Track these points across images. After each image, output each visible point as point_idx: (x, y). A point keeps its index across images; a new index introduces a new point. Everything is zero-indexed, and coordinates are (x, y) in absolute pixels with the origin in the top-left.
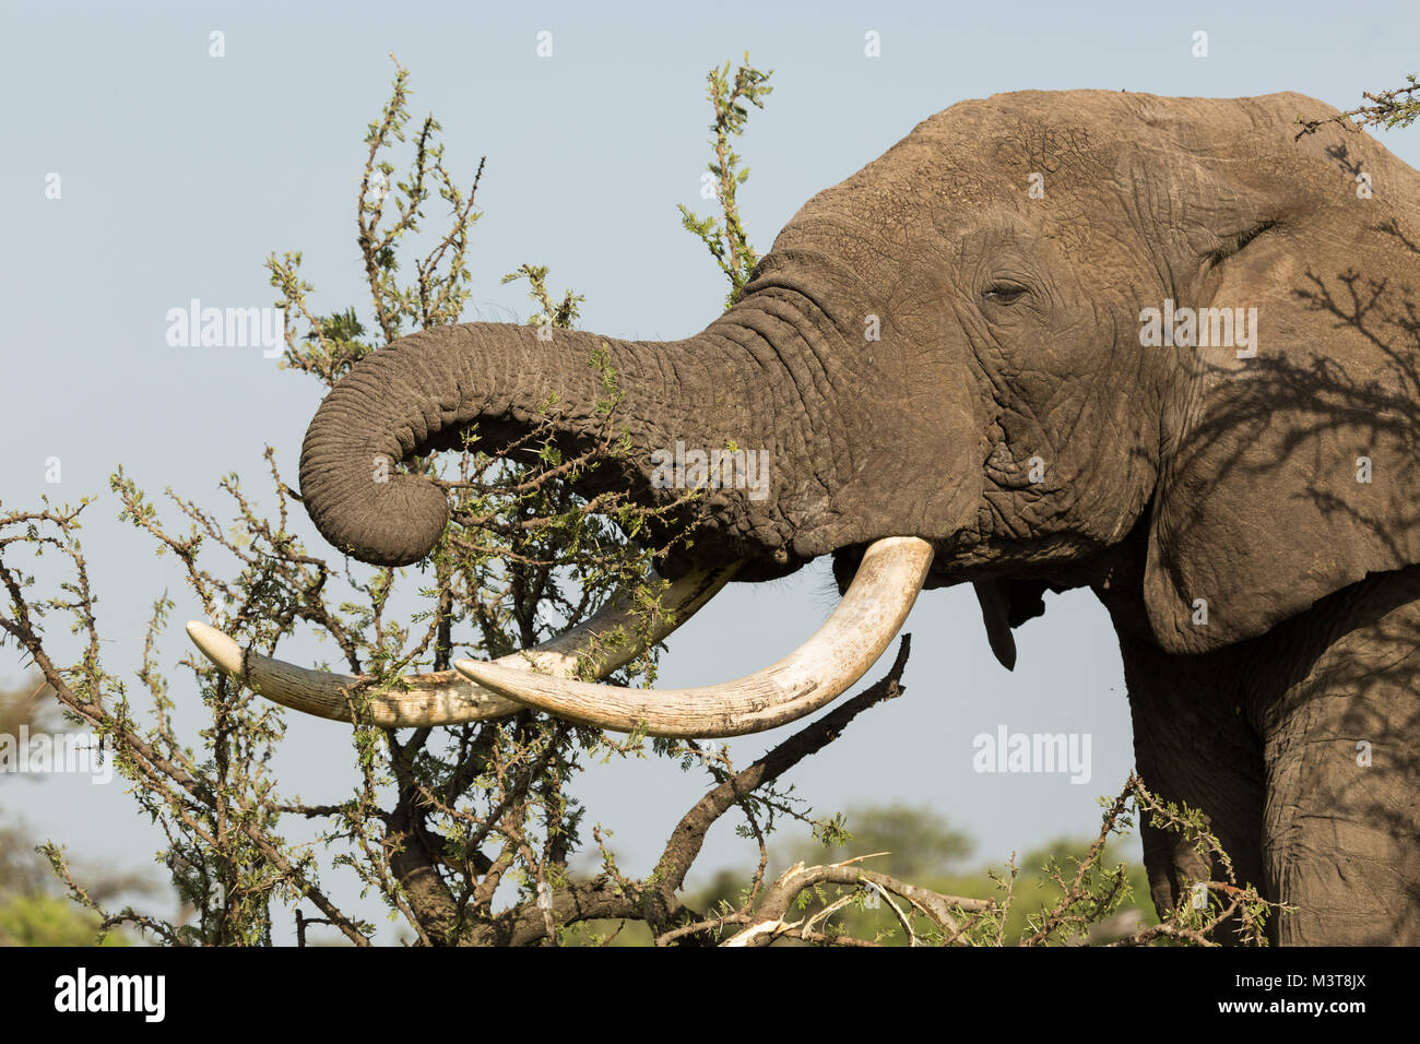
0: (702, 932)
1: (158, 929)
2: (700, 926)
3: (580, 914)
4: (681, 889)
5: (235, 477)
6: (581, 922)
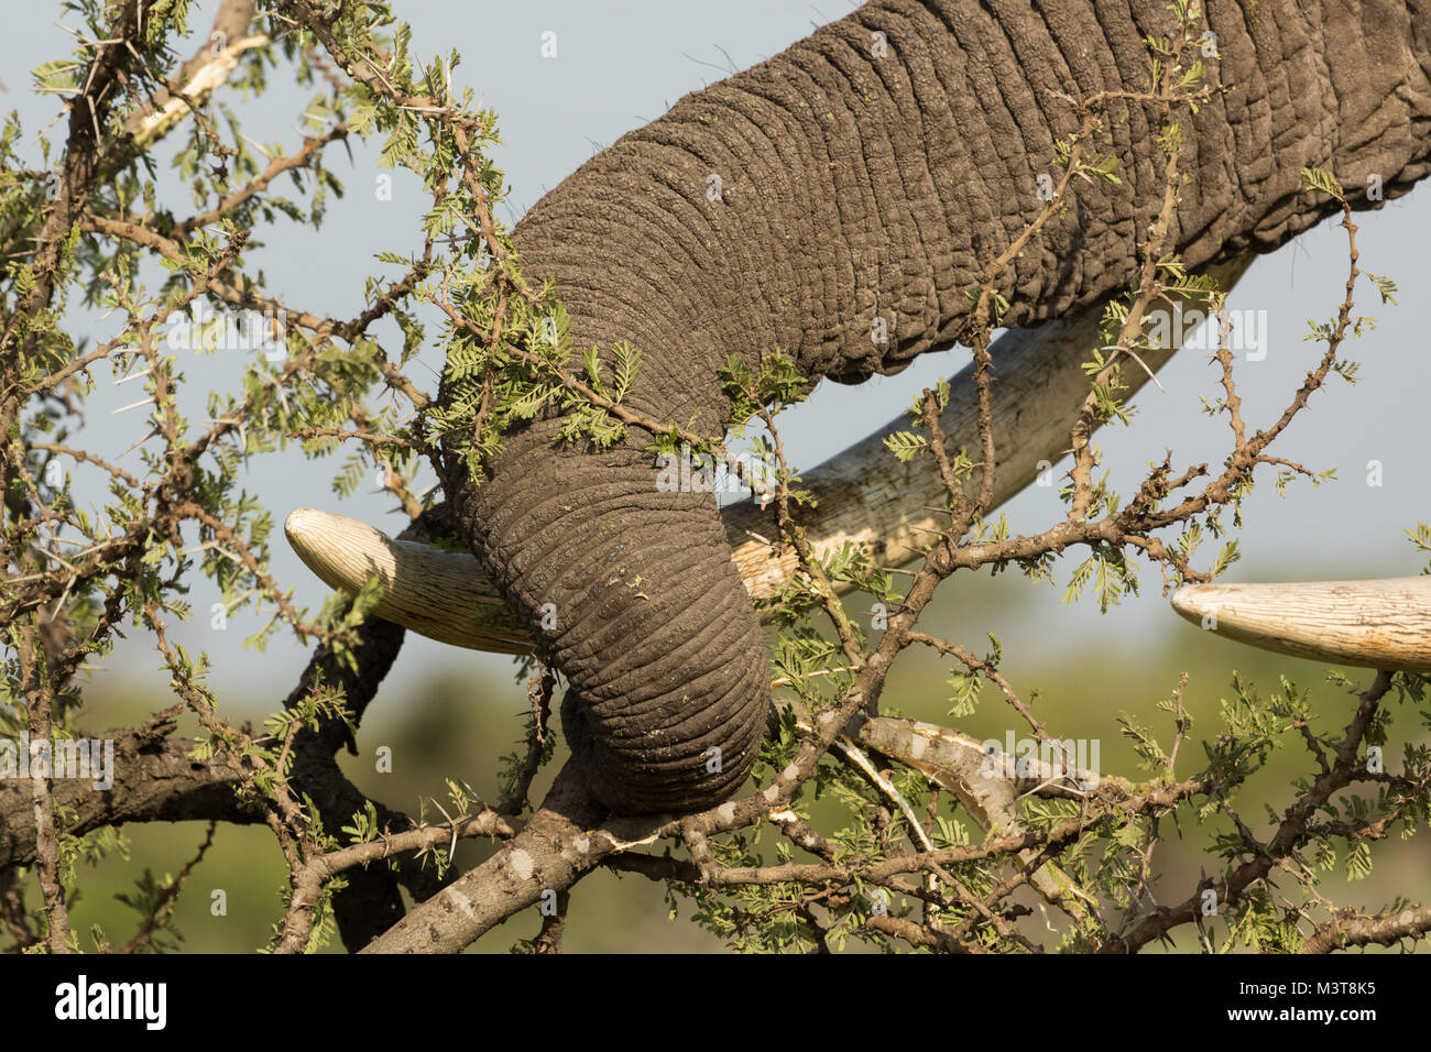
0: (406, 855)
2: (401, 841)
3: (109, 810)
4: (353, 750)
6: (109, 830)
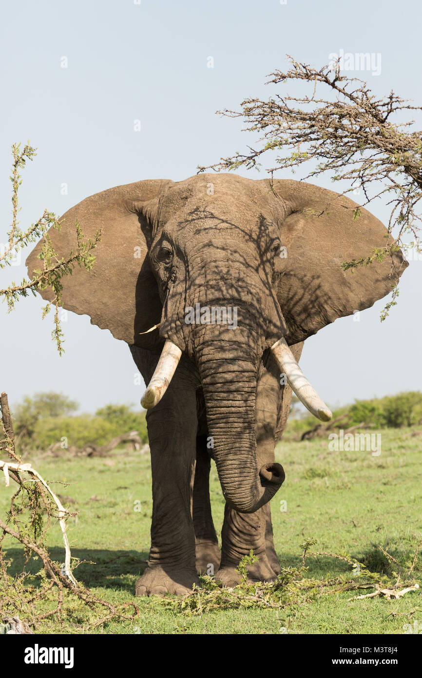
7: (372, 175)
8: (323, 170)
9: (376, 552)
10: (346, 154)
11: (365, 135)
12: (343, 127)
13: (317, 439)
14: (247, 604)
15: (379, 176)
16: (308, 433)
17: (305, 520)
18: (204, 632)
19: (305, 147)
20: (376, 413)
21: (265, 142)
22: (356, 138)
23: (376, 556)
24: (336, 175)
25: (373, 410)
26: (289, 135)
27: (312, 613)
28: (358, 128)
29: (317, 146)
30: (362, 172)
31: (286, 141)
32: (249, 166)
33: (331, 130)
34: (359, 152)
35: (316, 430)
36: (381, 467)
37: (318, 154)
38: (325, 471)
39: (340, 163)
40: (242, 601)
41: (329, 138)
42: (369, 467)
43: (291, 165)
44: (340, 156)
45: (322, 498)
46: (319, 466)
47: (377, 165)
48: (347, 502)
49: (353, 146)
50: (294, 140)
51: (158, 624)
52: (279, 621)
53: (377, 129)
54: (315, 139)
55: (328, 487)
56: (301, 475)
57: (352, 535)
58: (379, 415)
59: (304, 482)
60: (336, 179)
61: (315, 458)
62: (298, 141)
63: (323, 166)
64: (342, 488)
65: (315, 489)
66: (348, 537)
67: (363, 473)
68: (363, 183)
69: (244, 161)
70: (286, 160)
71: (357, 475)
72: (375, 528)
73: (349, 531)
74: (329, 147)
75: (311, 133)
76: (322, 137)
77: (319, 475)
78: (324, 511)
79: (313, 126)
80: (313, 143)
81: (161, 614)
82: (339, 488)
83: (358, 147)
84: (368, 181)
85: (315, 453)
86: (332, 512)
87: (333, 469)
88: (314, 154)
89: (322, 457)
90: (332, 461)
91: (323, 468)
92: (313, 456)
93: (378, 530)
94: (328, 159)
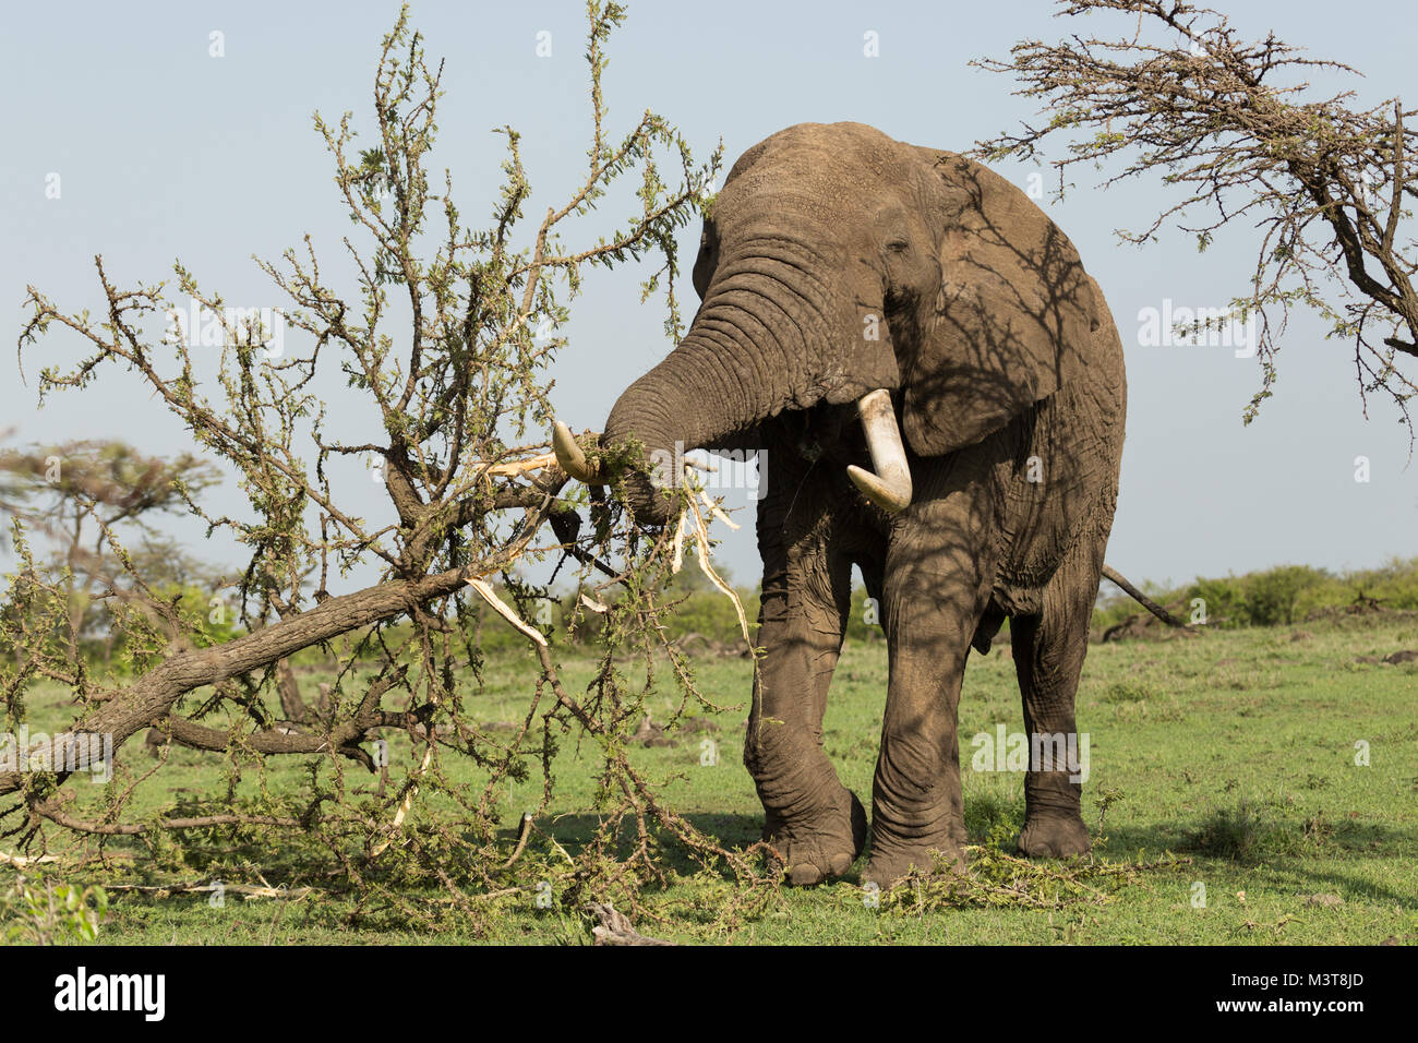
1: (241, 528)
5: (292, 251)
7: (1232, 175)
8: (1148, 164)
9: (1223, 822)
10: (1189, 139)
11: (1223, 106)
12: (1184, 93)
13: (1129, 640)
14: (1000, 900)
15: (1245, 177)
16: (1115, 629)
17: (1105, 770)
18: (925, 943)
19: (1119, 125)
20: (1233, 601)
21: (1052, 114)
22: (1207, 111)
23: (1223, 830)
24: (1171, 174)
25: (1228, 596)
26: (1092, 103)
27: (1109, 918)
28: (1211, 94)
29: (1139, 124)
30: (1215, 170)
31: (1087, 115)
32: (1022, 156)
33: (1164, 98)
34: (1211, 135)
35: (1128, 624)
36: (1237, 686)
37: (1141, 137)
38: (1141, 690)
39: (1178, 154)
40: (992, 895)
41: (1161, 111)
42: (1217, 686)
43: (1095, 156)
44: (1179, 142)
45: (1135, 735)
46: (1132, 681)
47: (1242, 159)
48: (1177, 742)
49: (1200, 125)
50: (1101, 113)
51: (848, 928)
52: (1053, 930)
53: (1243, 96)
54: (1136, 113)
55: (1144, 717)
56: (1100, 695)
57: (1183, 796)
58: (1238, 605)
59: (1106, 706)
60: (1170, 180)
61: (1126, 670)
62: (1106, 116)
63: (1149, 159)
64: (1172, 718)
65: (1123, 719)
66: (1177, 799)
67: (1206, 696)
68: (1217, 188)
69: (1014, 147)
70: (1086, 147)
71: (1196, 698)
72: (1223, 785)
73: (1177, 790)
74: (1160, 125)
75: (1129, 101)
76: (1149, 110)
77: (1129, 697)
78: (1136, 755)
79: (1133, 89)
80: (1133, 119)
81: (853, 913)
82: (1164, 719)
83: (1211, 127)
84: (1225, 185)
85: (1125, 661)
86: (1151, 758)
87: (1155, 688)
88: (1135, 137)
89: (1137, 667)
90: (1153, 675)
91: (1138, 685)
92: (1121, 666)
93: (1228, 789)
94: (1157, 147)
